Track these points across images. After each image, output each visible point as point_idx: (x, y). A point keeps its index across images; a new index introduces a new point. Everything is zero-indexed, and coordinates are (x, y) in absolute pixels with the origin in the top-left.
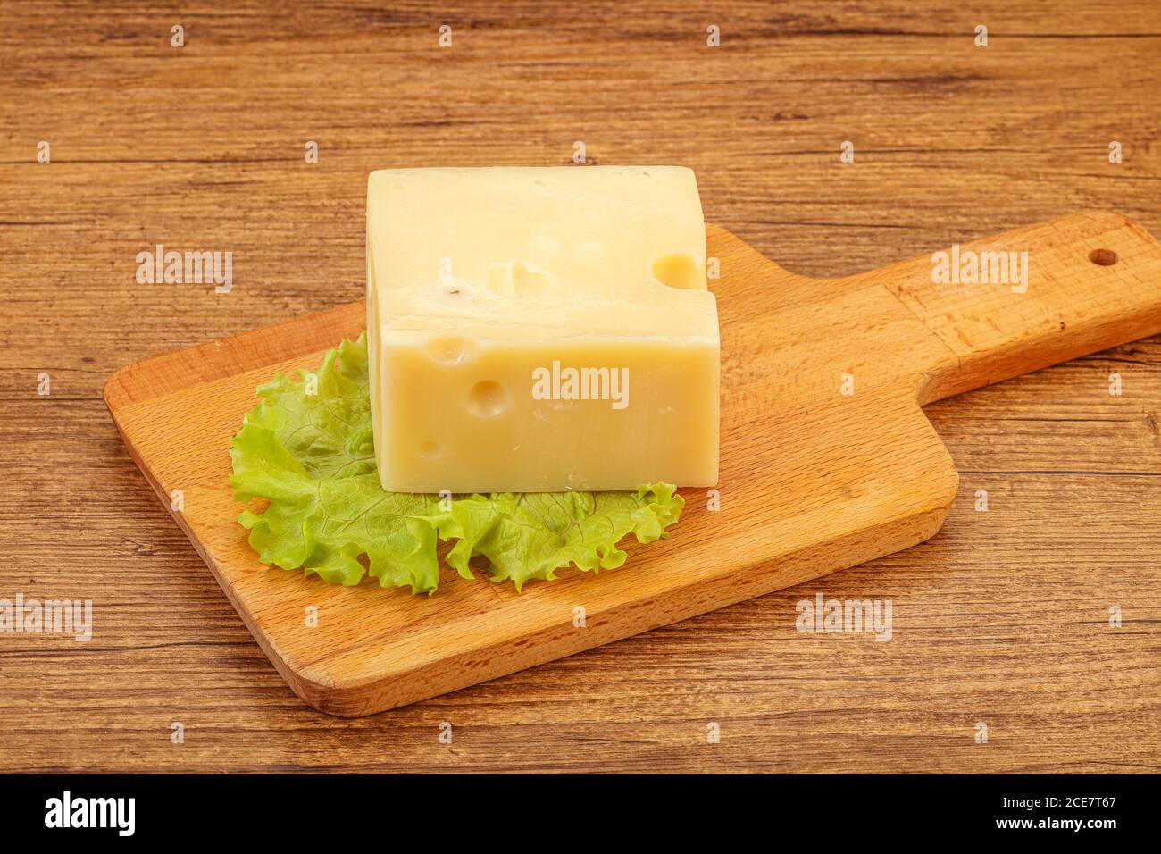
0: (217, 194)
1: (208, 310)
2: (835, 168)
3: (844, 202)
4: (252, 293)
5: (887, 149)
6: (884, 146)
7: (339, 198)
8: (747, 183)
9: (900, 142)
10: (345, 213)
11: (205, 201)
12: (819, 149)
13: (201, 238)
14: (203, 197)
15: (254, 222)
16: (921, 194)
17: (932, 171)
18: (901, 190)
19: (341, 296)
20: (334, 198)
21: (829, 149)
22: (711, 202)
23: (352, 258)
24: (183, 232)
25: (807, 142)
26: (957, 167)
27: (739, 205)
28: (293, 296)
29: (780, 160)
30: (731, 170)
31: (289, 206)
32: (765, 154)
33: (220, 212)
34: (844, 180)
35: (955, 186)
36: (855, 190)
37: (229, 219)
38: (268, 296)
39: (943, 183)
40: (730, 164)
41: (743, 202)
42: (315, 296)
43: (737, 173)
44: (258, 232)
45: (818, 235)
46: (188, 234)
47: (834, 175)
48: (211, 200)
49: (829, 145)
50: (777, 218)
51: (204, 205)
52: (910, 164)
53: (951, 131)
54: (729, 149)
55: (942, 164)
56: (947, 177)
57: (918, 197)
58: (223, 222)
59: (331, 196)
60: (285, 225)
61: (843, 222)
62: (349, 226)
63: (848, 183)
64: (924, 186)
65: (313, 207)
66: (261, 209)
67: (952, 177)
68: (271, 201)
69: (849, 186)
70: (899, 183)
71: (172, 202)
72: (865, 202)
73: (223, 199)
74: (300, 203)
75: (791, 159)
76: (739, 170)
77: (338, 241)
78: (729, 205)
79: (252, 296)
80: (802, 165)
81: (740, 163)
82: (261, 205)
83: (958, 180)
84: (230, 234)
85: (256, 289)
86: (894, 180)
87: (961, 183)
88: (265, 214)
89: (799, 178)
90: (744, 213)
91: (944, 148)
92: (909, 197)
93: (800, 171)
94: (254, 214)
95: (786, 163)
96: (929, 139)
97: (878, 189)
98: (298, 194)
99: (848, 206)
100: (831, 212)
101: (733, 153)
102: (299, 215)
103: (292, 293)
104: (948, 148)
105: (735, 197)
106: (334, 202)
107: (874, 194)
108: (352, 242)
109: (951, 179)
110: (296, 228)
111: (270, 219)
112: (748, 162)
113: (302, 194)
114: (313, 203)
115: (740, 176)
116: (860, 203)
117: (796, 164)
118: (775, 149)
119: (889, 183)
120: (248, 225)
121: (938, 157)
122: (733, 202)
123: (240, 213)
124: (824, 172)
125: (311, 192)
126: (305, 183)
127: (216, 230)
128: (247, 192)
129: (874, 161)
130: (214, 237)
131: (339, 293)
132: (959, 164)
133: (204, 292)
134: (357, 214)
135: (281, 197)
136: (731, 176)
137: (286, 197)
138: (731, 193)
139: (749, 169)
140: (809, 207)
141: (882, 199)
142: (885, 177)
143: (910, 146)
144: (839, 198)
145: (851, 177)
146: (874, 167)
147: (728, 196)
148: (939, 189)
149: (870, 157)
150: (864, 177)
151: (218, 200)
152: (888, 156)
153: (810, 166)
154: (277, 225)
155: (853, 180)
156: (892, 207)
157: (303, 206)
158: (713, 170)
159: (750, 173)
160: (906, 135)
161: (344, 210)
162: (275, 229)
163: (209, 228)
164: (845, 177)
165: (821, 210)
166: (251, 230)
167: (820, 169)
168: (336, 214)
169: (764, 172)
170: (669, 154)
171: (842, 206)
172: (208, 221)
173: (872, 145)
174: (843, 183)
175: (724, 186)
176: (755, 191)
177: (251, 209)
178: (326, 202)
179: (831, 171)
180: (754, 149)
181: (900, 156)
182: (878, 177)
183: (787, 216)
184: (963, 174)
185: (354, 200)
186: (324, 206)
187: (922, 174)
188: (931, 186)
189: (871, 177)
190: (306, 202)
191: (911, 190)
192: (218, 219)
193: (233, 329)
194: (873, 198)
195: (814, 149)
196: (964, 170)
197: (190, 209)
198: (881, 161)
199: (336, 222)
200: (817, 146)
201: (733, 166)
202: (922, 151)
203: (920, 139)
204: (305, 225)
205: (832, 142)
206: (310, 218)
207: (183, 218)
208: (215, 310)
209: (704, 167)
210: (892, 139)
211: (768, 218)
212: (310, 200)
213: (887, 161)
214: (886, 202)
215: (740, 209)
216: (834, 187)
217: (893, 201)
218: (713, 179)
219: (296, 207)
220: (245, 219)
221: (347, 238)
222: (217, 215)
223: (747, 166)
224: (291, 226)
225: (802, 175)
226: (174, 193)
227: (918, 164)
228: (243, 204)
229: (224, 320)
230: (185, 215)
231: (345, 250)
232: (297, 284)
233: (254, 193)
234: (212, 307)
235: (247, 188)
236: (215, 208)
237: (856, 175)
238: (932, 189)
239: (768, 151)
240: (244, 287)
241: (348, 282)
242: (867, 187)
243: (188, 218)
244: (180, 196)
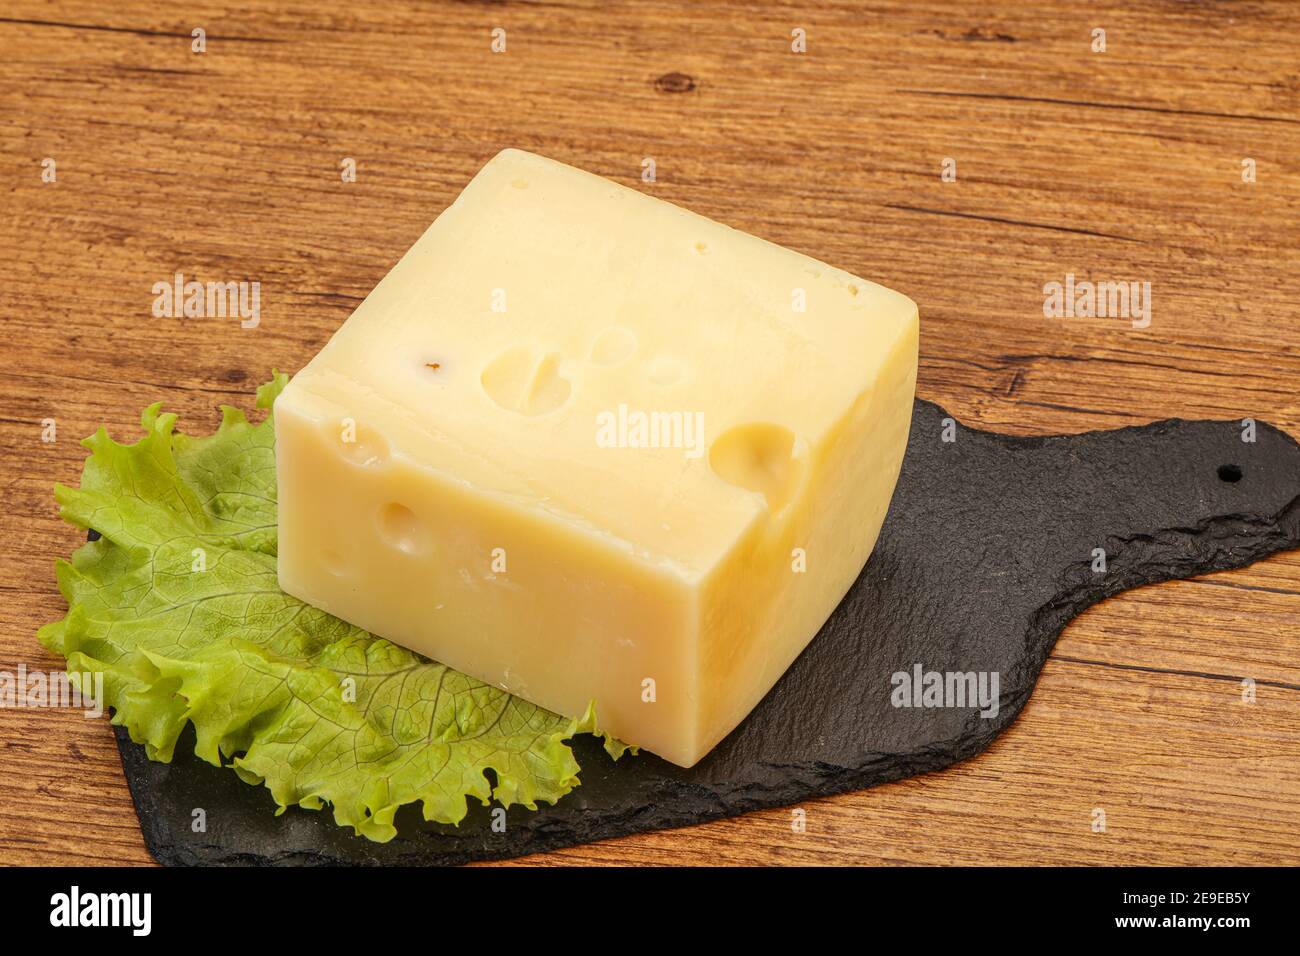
0: (148, 88)
1: (82, 277)
2: (1032, 126)
3: (1030, 185)
4: (151, 254)
5: (1116, 103)
6: (1113, 97)
7: (317, 109)
8: (899, 140)
9: (1137, 94)
10: (318, 136)
11: (130, 97)
12: (1017, 94)
13: (106, 157)
14: (128, 91)
15: (188, 138)
16: (1145, 183)
17: (1172, 145)
18: (1118, 172)
19: (274, 272)
20: (309, 110)
21: (1031, 95)
22: (840, 167)
23: (307, 209)
24: (85, 144)
25: (1003, 81)
26: (1210, 143)
27: (879, 175)
28: (207, 265)
29: (957, 105)
30: (882, 116)
31: (242, 117)
32: (937, 94)
33: (144, 117)
34: (1039, 147)
35: (1198, 174)
36: (1051, 166)
37: (154, 130)
38: (172, 261)
39: (1182, 167)
40: (883, 105)
41: (887, 170)
42: (238, 267)
43: (890, 121)
44: (188, 154)
45: (980, 236)
46: (89, 149)
47: (1028, 139)
48: (137, 97)
49: (1033, 88)
50: (930, 203)
51: (124, 104)
52: (1142, 131)
53: (1216, 81)
54: (889, 81)
55: (1189, 135)
56: (1191, 158)
57: (1140, 187)
58: (144, 133)
59: (307, 106)
60: (229, 146)
61: (1020, 218)
62: (317, 157)
63: (1046, 153)
64: (1154, 170)
65: (276, 121)
66: (203, 117)
67: (1198, 159)
68: (220, 107)
69: (1046, 159)
70: (1119, 160)
71: (82, 94)
72: (1061, 188)
73: (155, 96)
74: (259, 114)
75: (974, 105)
76: (893, 116)
77: (295, 180)
78: (864, 174)
79: (150, 260)
80: (985, 118)
81: (897, 105)
82: (205, 111)
83: (1205, 163)
84: (147, 155)
85: (155, 247)
86: (1112, 155)
87: (1210, 169)
88: (205, 125)
89: (977, 139)
90: (883, 189)
91: (1198, 108)
92: (1126, 185)
93: (982, 127)
94: (191, 125)
95: (963, 112)
96: (1181, 91)
97: (1085, 169)
98: (259, 99)
99: (1035, 192)
100: (1008, 200)
101: (894, 88)
102: (252, 134)
103: (206, 260)
104: (1206, 109)
105: (876, 162)
106: (308, 117)
107: (1077, 176)
108: (314, 183)
109: (1195, 161)
110: (243, 154)
111: (211, 135)
112: (911, 104)
113: (267, 99)
114: (281, 115)
115: (893, 127)
116: (1053, 190)
117: (978, 115)
118: (956, 87)
119: (1104, 160)
120: (179, 142)
121: (1186, 122)
122: (871, 170)
123: (171, 122)
124: (1015, 132)
125: (280, 95)
126: (278, 81)
127: (130, 146)
128: (191, 88)
129: (1092, 121)
130: (124, 157)
131: (273, 266)
132: (1213, 138)
133: (86, 246)
134: (334, 138)
135: (237, 101)
136: (878, 124)
137: (244, 102)
138: (873, 154)
139: (908, 117)
140: (978, 188)
141: (1087, 185)
142: (1099, 149)
143: (1151, 100)
144: (1025, 178)
145: (1051, 144)
146: (1089, 131)
147: (867, 159)
148: (1173, 177)
149: (1088, 113)
150: (1071, 147)
151: (146, 98)
152: (1114, 115)
153: (997, 120)
154: (217, 146)
155: (1053, 150)
156: (1099, 200)
157: (263, 118)
158: (857, 114)
159: (909, 122)
160: (1150, 81)
161: (317, 130)
162: (214, 153)
163: (122, 143)
164: (1043, 143)
165: (994, 194)
166: (180, 150)
167: (1011, 126)
168: (305, 136)
169: (928, 124)
170: (800, 82)
171: (1027, 191)
172: (124, 130)
173: (1095, 94)
174: (1037, 153)
175: (865, 141)
176: (908, 154)
177: (188, 117)
178: (297, 115)
179: (1026, 131)
180: (927, 85)
181: (1131, 117)
182: (1091, 148)
183: (943, 201)
184: (1217, 153)
185: (337, 115)
186: (292, 120)
187: (1155, 148)
188: (1164, 170)
189: (1080, 148)
190: (268, 113)
191: (1132, 174)
192: (138, 128)
193: (109, 310)
194: (1076, 183)
195: (1011, 93)
196: (1219, 149)
197: (103, 108)
198: (1103, 122)
199: (300, 149)
200: (1018, 88)
201: (885, 110)
202: (1165, 111)
203: (1168, 90)
204: (257, 149)
205: (1039, 83)
206: (266, 138)
207: (91, 122)
208: (92, 277)
209: (845, 108)
210: (1128, 87)
211: (915, 201)
212: (275, 109)
213: (1111, 123)
214: (1091, 191)
215: (878, 182)
216: (1023, 159)
217: (1101, 191)
218: (853, 129)
219: (253, 119)
220: (176, 132)
221: (309, 176)
222: (139, 123)
223: (908, 113)
224: (237, 149)
225: (981, 134)
226: (90, 81)
227: (1155, 132)
228: (180, 108)
229: (99, 296)
230: (95, 118)
231: (300, 196)
232: (218, 246)
233: (201, 91)
234: (89, 272)
235: (193, 81)
236: (141, 110)
237: (1059, 142)
238: (1164, 176)
239: (943, 90)
240: (143, 242)
241: (289, 249)
242: (1070, 161)
243: (99, 123)
244: (96, 86)
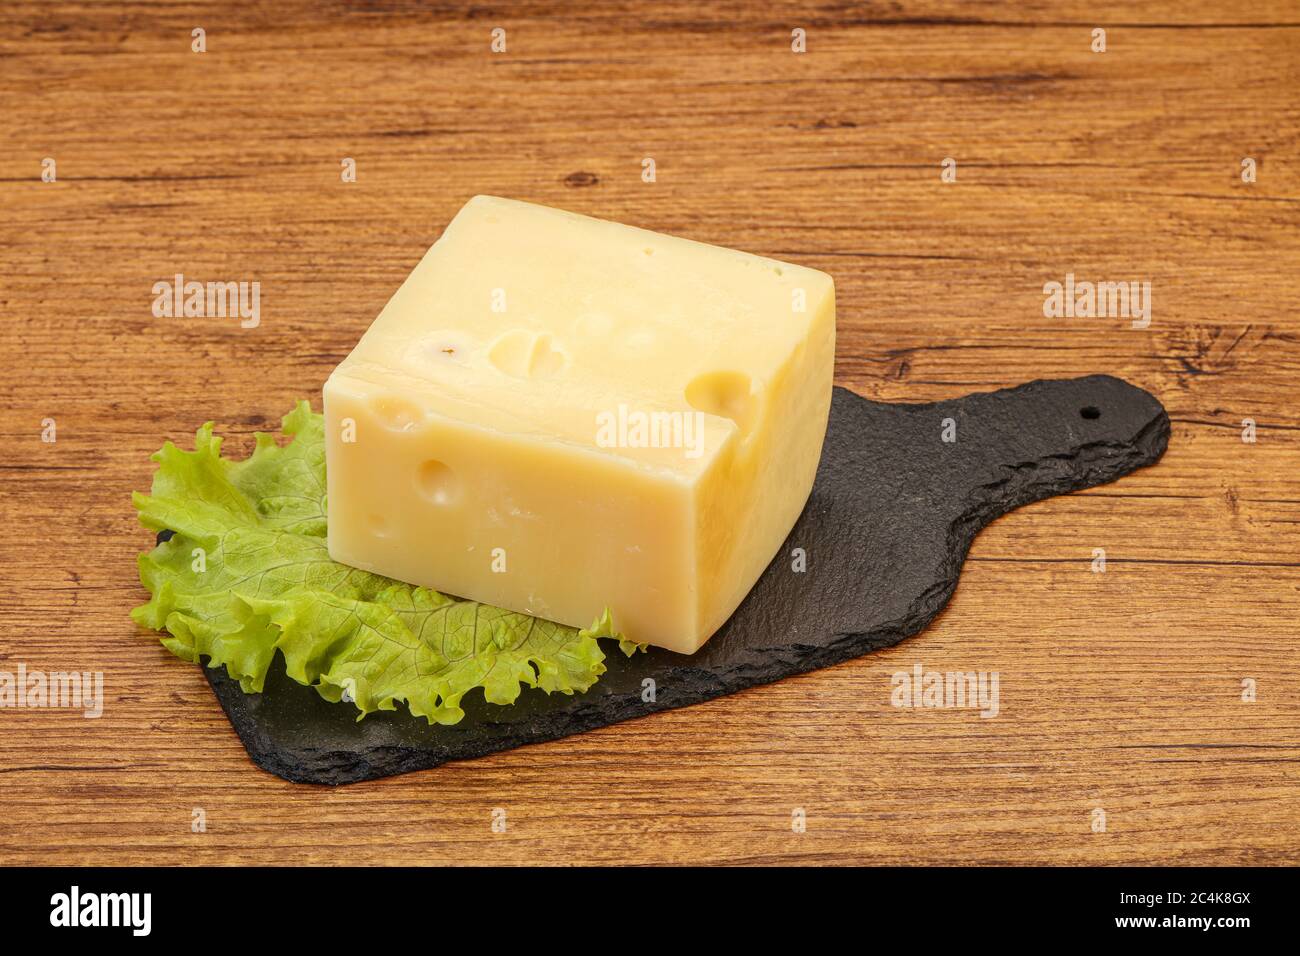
0: (140, 219)
1: (112, 359)
2: (882, 186)
3: (888, 228)
4: (167, 338)
7: (285, 223)
8: (775, 205)
10: (290, 242)
11: (126, 227)
12: (866, 164)
13: (114, 271)
14: (123, 222)
15: (181, 252)
16: (982, 219)
17: (999, 190)
18: (958, 213)
19: (273, 343)
20: (279, 223)
21: (877, 164)
22: (729, 228)
23: (292, 295)
24: (93, 264)
25: (852, 156)
26: (1029, 186)
27: (762, 232)
28: (216, 342)
29: (817, 176)
30: (758, 189)
31: (223, 233)
32: (800, 170)
33: (141, 240)
34: (891, 201)
35: (1024, 208)
36: (902, 213)
37: (151, 249)
38: (186, 342)
39: (1011, 205)
40: (757, 181)
41: (768, 227)
42: (242, 342)
43: (764, 192)
44: (183, 264)
45: (853, 268)
46: (100, 267)
47: (880, 195)
48: (133, 226)
49: (877, 158)
50: (807, 247)
51: (122, 232)
52: (973, 182)
53: (1026, 141)
54: (758, 163)
55: (1011, 182)
56: (1016, 198)
57: (980, 222)
58: (143, 252)
59: (276, 221)
60: (217, 255)
61: (885, 252)
62: (293, 257)
63: (898, 204)
64: (987, 208)
65: (253, 234)
66: (190, 237)
67: (1022, 198)
68: (204, 228)
70: (957, 204)
71: (85, 228)
72: (913, 228)
73: (147, 225)
74: (238, 230)
75: (831, 175)
76: (767, 188)
77: (277, 275)
78: (751, 231)
79: (166, 343)
80: (843, 183)
81: (768, 180)
82: (191, 231)
83: (1028, 200)
84: (149, 267)
85: (171, 333)
86: (951, 201)
87: (1033, 204)
88: (194, 242)
89: (838, 198)
90: (767, 241)
91: (1015, 162)
92: (969, 221)
93: (841, 190)
94: (182, 243)
95: (823, 181)
96: (998, 151)
97: (931, 213)
98: (235, 219)
99: (893, 233)
100: (872, 240)
101: (763, 168)
102: (235, 245)
103: (214, 339)
104: (1022, 162)
105: (759, 222)
106: (279, 229)
107: (926, 218)
108: (294, 276)
109: (1020, 200)
110: (229, 260)
111: (200, 248)
112: (779, 179)
113: (241, 219)
114: (254, 229)
115: (768, 196)
116: (908, 229)
117: (836, 181)
118: (815, 163)
119: (945, 205)
120: (173, 256)
121: (1007, 173)
122: (755, 228)
123: (164, 242)
124: (868, 191)
125: (252, 215)
126: (248, 205)
127: (133, 263)
128: (176, 216)
129: (930, 178)
130: (129, 271)
131: (271, 339)
132: (1032, 182)
133: (110, 337)
134: (305, 242)
135: (217, 222)
136: (757, 196)
137: (222, 222)
138: (755, 217)
139: (779, 188)
140: (846, 234)
141: (934, 224)
142: (941, 197)
143: (976, 159)
144: (883, 223)
145: (900, 197)
146: (929, 185)
147: (751, 221)
148: (1004, 212)
149: (925, 173)
150: (917, 198)
151: (140, 227)
153: (853, 184)
154: (207, 256)
155: (903, 201)
156: (946, 234)
157: (241, 234)
158: (736, 189)
159: (779, 192)
160: (972, 146)
161: (288, 238)
162: (204, 261)
163: (126, 260)
164: (893, 197)
165: (860, 237)
166: (176, 262)
167: (865, 187)
168: (279, 242)
169: (796, 191)
170: (685, 169)
171: (886, 232)
172: (125, 251)
173: (930, 159)
174: (889, 204)
175: (746, 208)
176: (783, 214)
177: (178, 237)
178: (269, 228)
179: (877, 190)
180: (788, 164)
182: (933, 197)
183: (819, 246)
184: (1036, 193)
185: (303, 226)
186: (266, 233)
187: (986, 193)
188: (995, 208)
189: (925, 198)
190: (245, 228)
191: (970, 213)
192: (138, 249)
193: (140, 382)
194: (925, 223)
195: (860, 163)
196: (1038, 189)
197: (105, 237)
199: (277, 252)
200: (865, 159)
201: (759, 185)
202: (989, 166)
203: (988, 151)
204: (240, 256)
205: (882, 155)
206: (247, 247)
207: (97, 248)
208: (121, 360)
209: (726, 186)
210: (956, 152)
211: (795, 247)
212: (250, 225)
214: (939, 228)
215: (763, 237)
216: (880, 209)
217: (947, 227)
218: (735, 200)
219: (233, 234)
220: (170, 249)
221: (289, 271)
222: (137, 244)
223: (777, 184)
224: (224, 257)
225: (841, 195)
226: (89, 218)
227: (983, 181)
228: (169, 231)
229: (129, 372)
230: (99, 244)
231: (284, 286)
232: (222, 328)
233: (185, 217)
234: (118, 356)
235: (177, 211)
236: (136, 235)
237: (907, 195)
238: (997, 212)
239: (804, 166)
240: (158, 331)
241: (283, 326)
242: (918, 209)
243: (104, 248)
244: (96, 221)
